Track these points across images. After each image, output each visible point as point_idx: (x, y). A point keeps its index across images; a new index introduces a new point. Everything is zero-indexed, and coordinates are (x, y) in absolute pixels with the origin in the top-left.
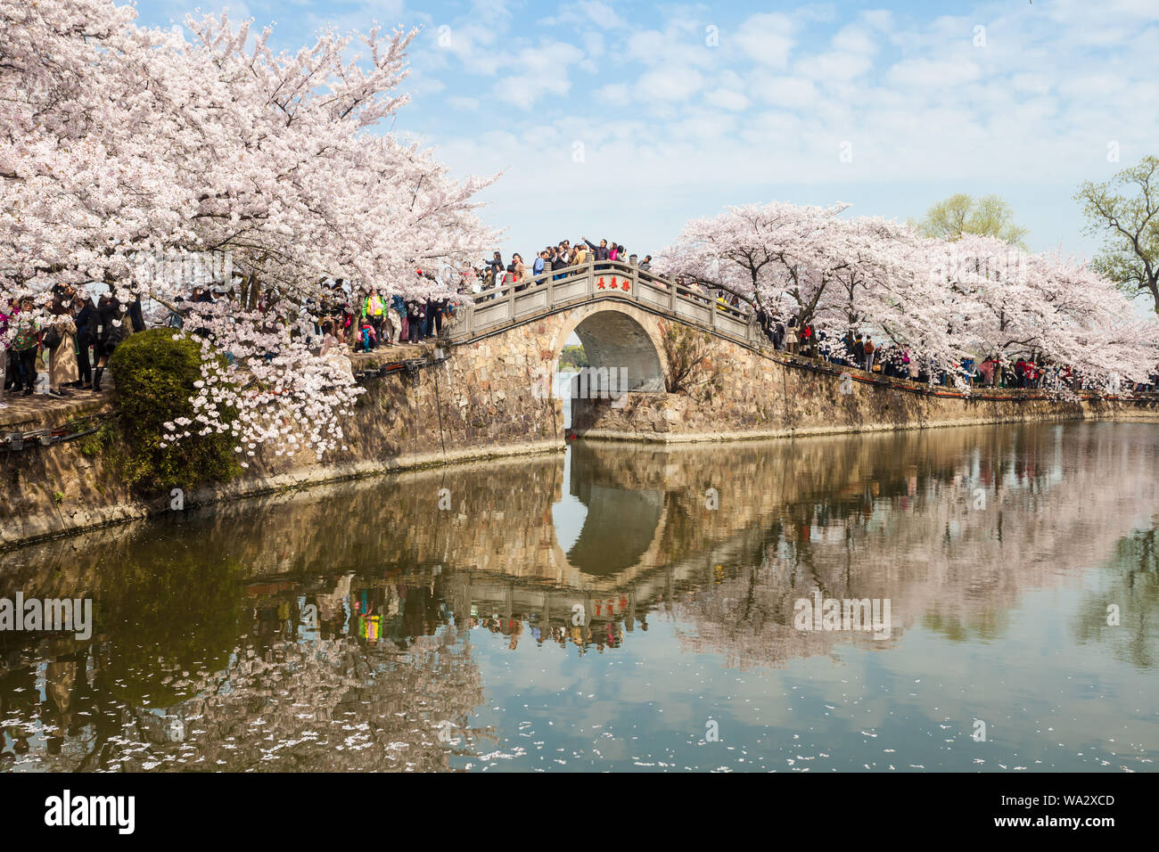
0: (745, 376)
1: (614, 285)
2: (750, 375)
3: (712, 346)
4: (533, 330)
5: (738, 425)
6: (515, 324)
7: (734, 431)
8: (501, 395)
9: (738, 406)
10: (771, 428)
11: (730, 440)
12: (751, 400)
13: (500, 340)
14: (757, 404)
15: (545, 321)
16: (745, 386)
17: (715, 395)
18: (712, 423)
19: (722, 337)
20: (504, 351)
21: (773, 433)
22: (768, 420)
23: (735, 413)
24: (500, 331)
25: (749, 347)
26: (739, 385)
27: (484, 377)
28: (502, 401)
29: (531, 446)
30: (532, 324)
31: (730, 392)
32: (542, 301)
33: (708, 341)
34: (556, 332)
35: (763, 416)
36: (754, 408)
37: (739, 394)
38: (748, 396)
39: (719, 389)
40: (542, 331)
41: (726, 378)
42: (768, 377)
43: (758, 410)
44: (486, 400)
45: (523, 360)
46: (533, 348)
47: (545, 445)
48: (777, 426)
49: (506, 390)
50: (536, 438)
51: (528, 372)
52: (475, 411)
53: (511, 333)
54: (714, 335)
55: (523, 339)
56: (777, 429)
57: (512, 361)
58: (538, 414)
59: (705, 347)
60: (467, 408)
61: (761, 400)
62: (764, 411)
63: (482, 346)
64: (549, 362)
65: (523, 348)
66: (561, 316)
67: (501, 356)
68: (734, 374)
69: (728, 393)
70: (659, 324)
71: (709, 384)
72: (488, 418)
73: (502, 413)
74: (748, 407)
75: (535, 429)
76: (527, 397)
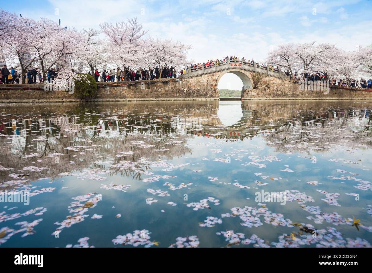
0: (278, 85)
1: (236, 65)
3: (267, 78)
4: (210, 75)
5: (274, 96)
6: (204, 74)
7: (272, 98)
8: (199, 88)
9: (275, 92)
10: (287, 97)
11: (271, 100)
12: (280, 91)
13: (199, 77)
14: (282, 91)
16: (278, 87)
17: (267, 89)
18: (266, 96)
19: (271, 76)
20: (200, 79)
22: (286, 95)
23: (273, 94)
24: (200, 75)
25: (280, 78)
26: (276, 87)
27: (194, 84)
29: (207, 98)
32: (213, 69)
33: (266, 77)
34: (218, 76)
35: (284, 95)
36: (280, 93)
37: (275, 89)
38: (278, 90)
39: (269, 88)
40: (213, 75)
41: (271, 85)
42: (287, 85)
43: (282, 93)
44: (193, 89)
45: (206, 81)
46: (210, 79)
47: (212, 99)
48: (289, 97)
49: (200, 87)
50: (209, 97)
51: (208, 84)
52: (190, 91)
53: (203, 76)
54: (268, 75)
55: (207, 77)
56: (289, 98)
57: (203, 81)
58: (210, 92)
59: (265, 78)
60: (187, 90)
61: (283, 91)
62: (284, 93)
63: (193, 78)
64: (215, 82)
65: (206, 79)
66: (219, 72)
67: (199, 81)
68: (274, 84)
69: (272, 89)
70: (250, 73)
71: (265, 87)
72: (194, 93)
73: (198, 92)
74: (278, 92)
75: (209, 95)
76: (207, 89)
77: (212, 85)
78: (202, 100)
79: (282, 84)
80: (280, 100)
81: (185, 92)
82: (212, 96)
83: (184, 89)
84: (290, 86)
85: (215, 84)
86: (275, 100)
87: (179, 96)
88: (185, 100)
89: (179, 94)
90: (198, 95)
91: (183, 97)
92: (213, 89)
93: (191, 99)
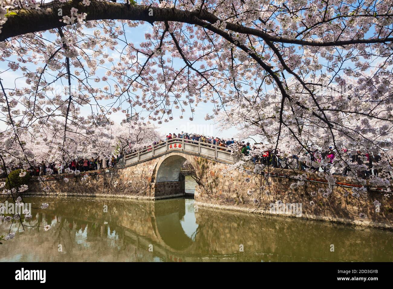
0: (232, 180)
1: (175, 146)
2: (235, 179)
3: (216, 165)
4: (146, 164)
5: (223, 202)
6: (139, 162)
7: (220, 205)
8: (131, 182)
9: (225, 193)
10: (246, 207)
11: (217, 208)
12: (234, 191)
13: (134, 167)
14: (237, 193)
15: (152, 161)
16: (230, 185)
18: (211, 199)
19: (221, 162)
20: (135, 170)
22: (245, 202)
23: (222, 196)
24: (135, 164)
26: (227, 183)
27: (126, 177)
29: (138, 197)
30: (147, 162)
31: (221, 187)
32: (150, 155)
33: (214, 164)
34: (156, 163)
35: (241, 200)
36: (235, 196)
37: (226, 188)
38: (232, 189)
39: (216, 185)
40: (150, 164)
41: (221, 180)
43: (238, 197)
44: (125, 183)
45: (141, 172)
47: (145, 197)
48: (251, 206)
49: (133, 180)
50: (140, 195)
51: (142, 176)
52: (121, 186)
53: (138, 165)
54: (216, 161)
55: (143, 166)
56: (251, 208)
57: (137, 172)
58: (143, 188)
59: (213, 166)
60: (117, 184)
61: (240, 192)
62: (242, 198)
63: (128, 168)
64: (152, 173)
65: (142, 169)
66: (158, 159)
67: (133, 171)
68: (226, 178)
69: (220, 187)
70: (194, 158)
71: (212, 182)
72: (125, 188)
73: (129, 186)
74: (231, 195)
75: (141, 192)
76: (140, 182)
77: (147, 178)
78: (132, 198)
79: (239, 178)
80: (232, 210)
81: (115, 186)
82: (145, 194)
83: (115, 183)
84: (254, 182)
85: (151, 176)
86: (225, 209)
87: (106, 191)
88: (113, 197)
89: (107, 189)
90: (128, 191)
91: (112, 193)
92: (148, 183)
93: (121, 196)
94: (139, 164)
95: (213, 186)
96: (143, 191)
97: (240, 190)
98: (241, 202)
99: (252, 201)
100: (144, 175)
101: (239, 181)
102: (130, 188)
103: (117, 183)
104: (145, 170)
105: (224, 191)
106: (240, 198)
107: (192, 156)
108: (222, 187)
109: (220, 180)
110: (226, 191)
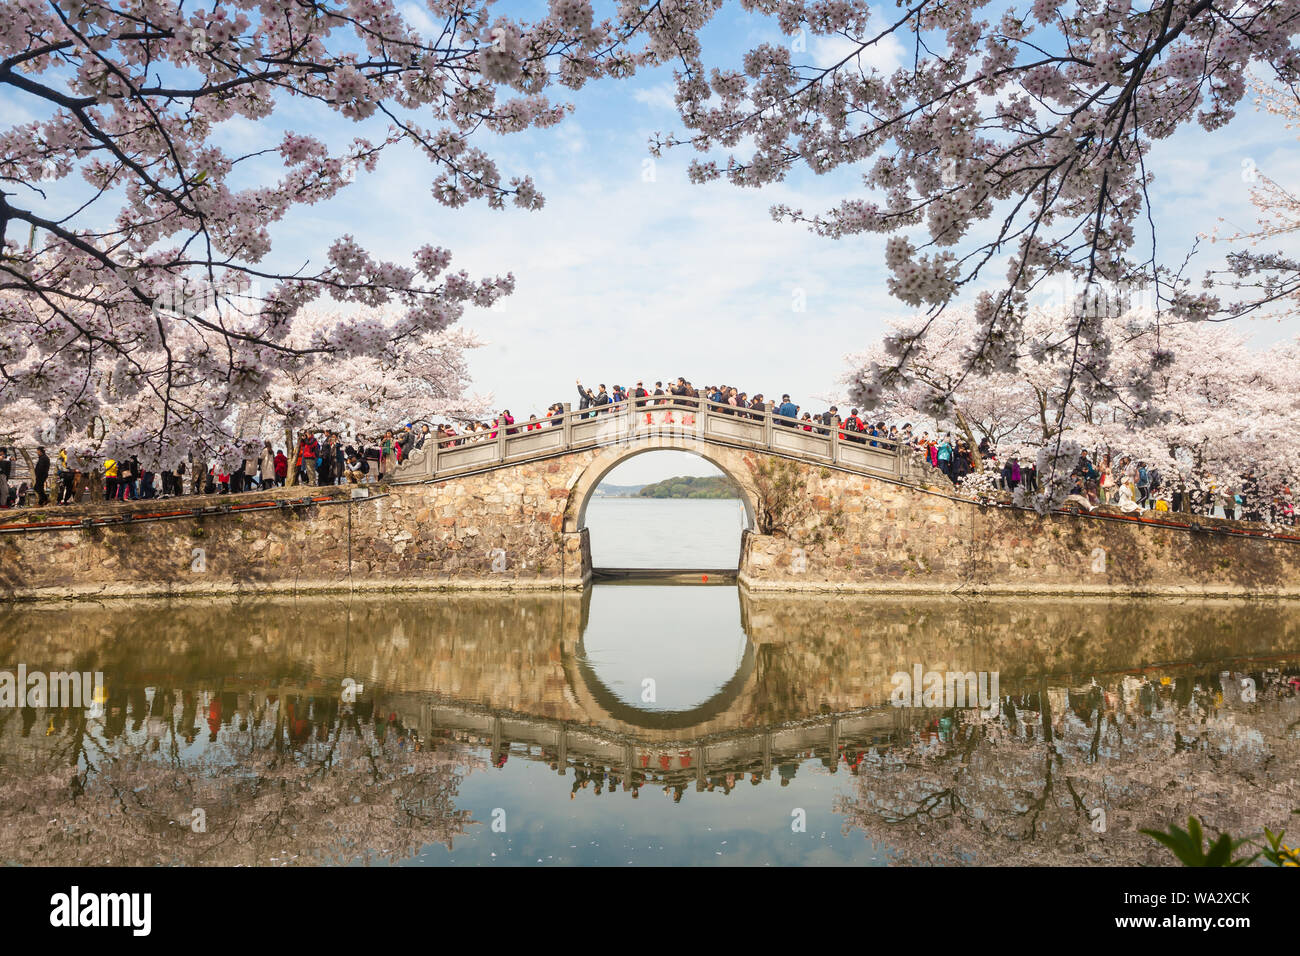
0: (889, 517)
1: (668, 420)
2: (899, 515)
3: (832, 481)
4: (539, 470)
5: (868, 574)
6: (503, 464)
7: (860, 581)
8: (472, 531)
9: (871, 552)
10: (937, 581)
11: (849, 592)
12: (898, 546)
13: (480, 480)
14: (909, 550)
15: (562, 460)
16: (887, 529)
17: (831, 539)
18: (823, 570)
19: (849, 471)
20: (485, 490)
21: (941, 586)
22: (934, 569)
23: (864, 561)
24: (489, 470)
25: (900, 483)
26: (876, 527)
27: (448, 514)
28: (473, 537)
29: (512, 582)
31: (858, 536)
32: (556, 441)
33: (825, 476)
34: (578, 471)
35: (921, 565)
36: (903, 556)
37: (874, 538)
38: (891, 541)
39: (839, 532)
40: (554, 470)
41: (853, 518)
42: (937, 518)
43: (912, 559)
44: (446, 535)
45: (517, 499)
46: (537, 487)
47: (541, 582)
48: (950, 579)
49: (480, 527)
50: (523, 574)
51: (522, 510)
52: (426, 546)
53: (500, 473)
54: (834, 469)
55: (521, 478)
56: (949, 583)
57: (497, 499)
58: (532, 551)
59: (821, 483)
60: (408, 542)
61: (918, 546)
62: (924, 559)
63: (450, 485)
64: (564, 501)
65: (518, 487)
66: (587, 455)
67: (479, 495)
68: (867, 514)
69: (854, 537)
70: (745, 459)
71: (822, 525)
72: (445, 553)
73: (469, 549)
74: (891, 555)
75: (524, 566)
76: (516, 534)
77: (545, 517)
78: (484, 589)
79: (913, 513)
80: (897, 593)
81: (399, 549)
82: (541, 570)
83: (397, 538)
84: (954, 521)
85: (562, 510)
86: (873, 593)
87: (362, 569)
88: (395, 590)
89: (364, 563)
90: (465, 566)
91: (386, 575)
92: (551, 535)
93: (431, 583)
94: (504, 471)
95: (828, 536)
96: (531, 563)
97: (917, 541)
98: (920, 571)
99: (951, 566)
100: (531, 508)
101: (912, 519)
102: (472, 554)
103: (409, 536)
104: (530, 492)
105: (867, 547)
106: (917, 560)
107: (737, 452)
108: (862, 537)
109: (851, 519)
110: (873, 546)
